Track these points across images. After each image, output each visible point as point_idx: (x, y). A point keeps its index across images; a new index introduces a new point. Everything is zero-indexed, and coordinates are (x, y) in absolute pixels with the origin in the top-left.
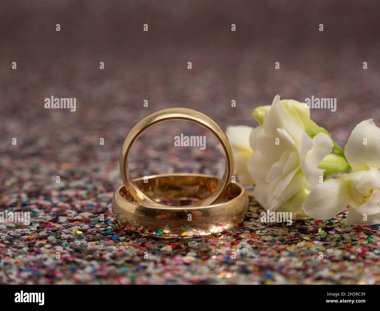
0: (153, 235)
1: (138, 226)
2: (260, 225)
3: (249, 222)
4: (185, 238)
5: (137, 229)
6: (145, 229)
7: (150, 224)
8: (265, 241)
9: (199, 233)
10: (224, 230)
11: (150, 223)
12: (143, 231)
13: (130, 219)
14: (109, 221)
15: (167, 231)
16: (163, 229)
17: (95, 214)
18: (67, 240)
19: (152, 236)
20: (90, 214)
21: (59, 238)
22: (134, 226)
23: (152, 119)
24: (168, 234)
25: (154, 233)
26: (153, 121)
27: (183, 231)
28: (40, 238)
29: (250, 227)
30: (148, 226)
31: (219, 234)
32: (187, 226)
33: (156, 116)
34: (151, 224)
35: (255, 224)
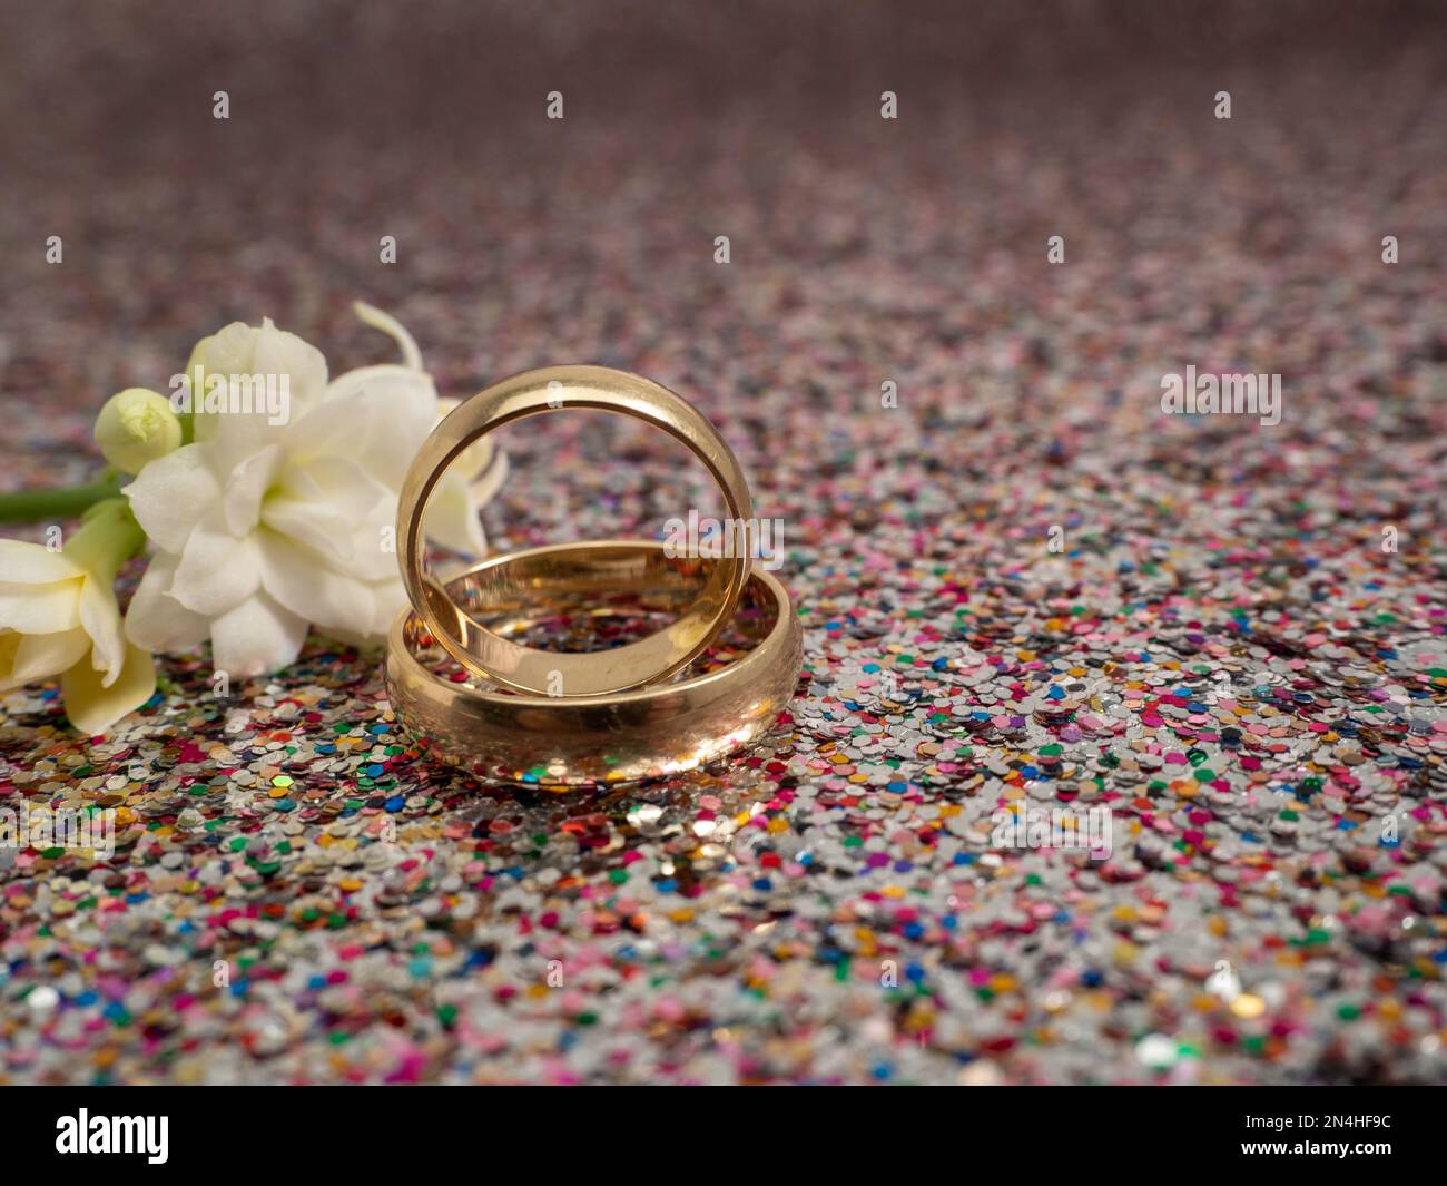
0: (515, 781)
1: (466, 753)
2: (845, 712)
3: (806, 698)
4: (616, 786)
5: (462, 762)
6: (488, 764)
7: (502, 747)
8: (871, 788)
9: (657, 768)
10: (736, 747)
11: (501, 743)
12: (482, 770)
13: (439, 726)
14: (379, 720)
15: (557, 769)
16: (545, 763)
17: (337, 690)
18: (240, 819)
19: (513, 786)
20: (324, 694)
21: (217, 812)
22: (452, 753)
23: (487, 410)
24: (564, 777)
25: (519, 776)
26: (489, 417)
27: (610, 768)
28: (154, 818)
29: (813, 723)
30: (497, 752)
31: (720, 761)
32: (621, 750)
33: (501, 399)
34: (506, 748)
35: (826, 707)
